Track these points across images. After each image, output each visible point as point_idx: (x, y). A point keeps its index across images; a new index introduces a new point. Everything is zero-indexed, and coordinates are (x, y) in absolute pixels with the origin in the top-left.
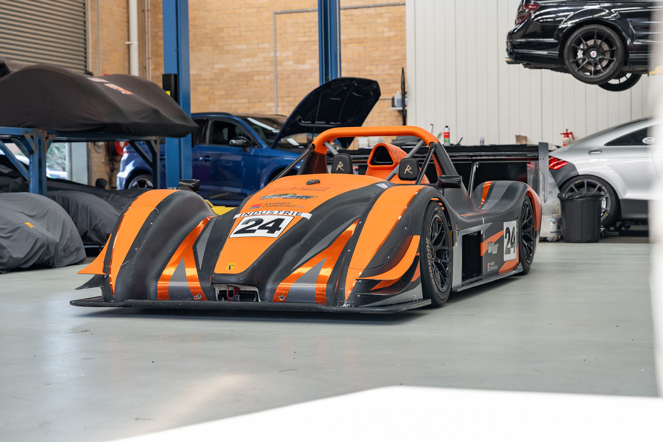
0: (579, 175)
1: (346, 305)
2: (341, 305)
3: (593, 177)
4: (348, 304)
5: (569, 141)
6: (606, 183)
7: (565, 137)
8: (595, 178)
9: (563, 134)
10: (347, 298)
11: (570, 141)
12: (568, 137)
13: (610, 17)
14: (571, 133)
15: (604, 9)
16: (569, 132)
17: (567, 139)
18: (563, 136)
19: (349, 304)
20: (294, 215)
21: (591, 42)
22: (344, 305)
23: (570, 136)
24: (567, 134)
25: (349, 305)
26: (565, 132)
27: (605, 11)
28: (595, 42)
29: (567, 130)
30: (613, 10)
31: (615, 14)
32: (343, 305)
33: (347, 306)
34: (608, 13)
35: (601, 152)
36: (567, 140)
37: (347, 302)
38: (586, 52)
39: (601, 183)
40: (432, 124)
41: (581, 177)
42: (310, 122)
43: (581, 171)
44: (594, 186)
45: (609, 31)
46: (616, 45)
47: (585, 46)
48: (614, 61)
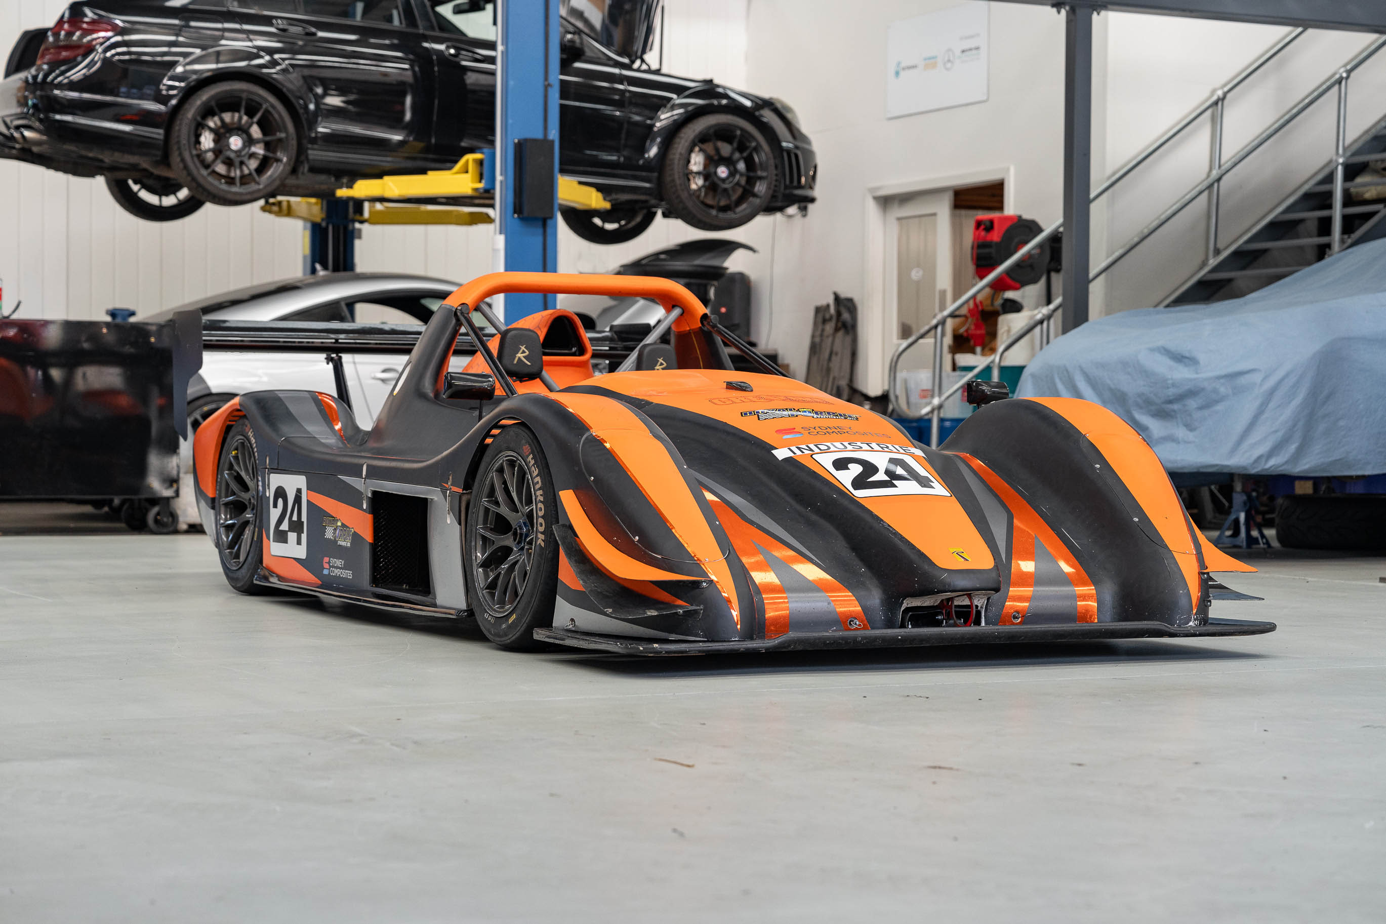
0: (209, 394)
13: (273, 71)
15: (262, 53)
21: (231, 118)
27: (262, 57)
28: (240, 117)
30: (276, 56)
31: (283, 66)
34: (269, 62)
38: (221, 136)
41: (213, 399)
43: (216, 384)
45: (272, 99)
46: (285, 129)
47: (219, 123)
48: (278, 160)
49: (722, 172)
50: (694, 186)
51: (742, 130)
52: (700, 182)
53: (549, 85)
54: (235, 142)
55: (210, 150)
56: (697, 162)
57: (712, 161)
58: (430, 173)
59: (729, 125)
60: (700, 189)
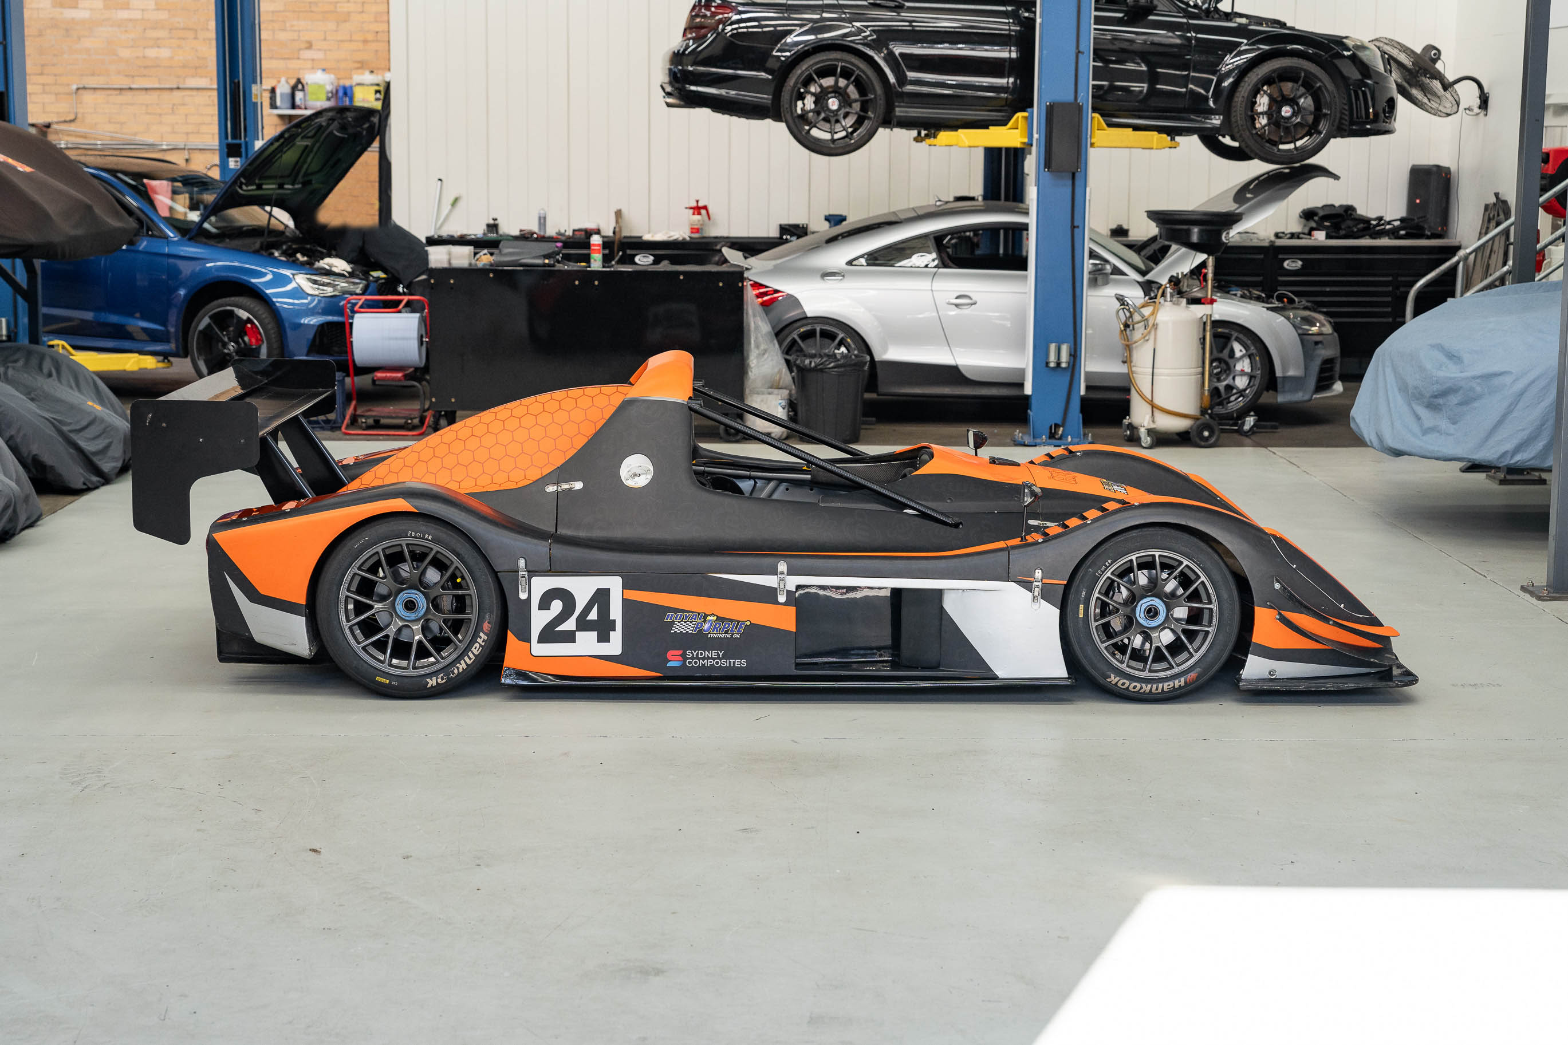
0: (806, 318)
3: (831, 322)
5: (701, 222)
6: (854, 333)
7: (694, 214)
8: (835, 323)
9: (691, 208)
11: (703, 221)
12: (699, 214)
14: (705, 208)
16: (701, 204)
17: (697, 217)
18: (691, 211)
21: (828, 82)
23: (703, 212)
24: (697, 209)
26: (694, 204)
28: (837, 82)
29: (697, 201)
35: (843, 276)
36: (699, 221)
38: (820, 100)
39: (843, 331)
40: (440, 180)
41: (810, 321)
42: (254, 187)
43: (812, 309)
44: (832, 336)
45: (863, 65)
46: (874, 92)
47: (819, 90)
48: (869, 118)
49: (1286, 111)
50: (1258, 125)
51: (1305, 71)
52: (1263, 121)
53: (1079, 52)
54: (833, 104)
55: (811, 111)
56: (1263, 103)
57: (1276, 103)
58: (991, 127)
59: (1291, 67)
60: (1264, 127)
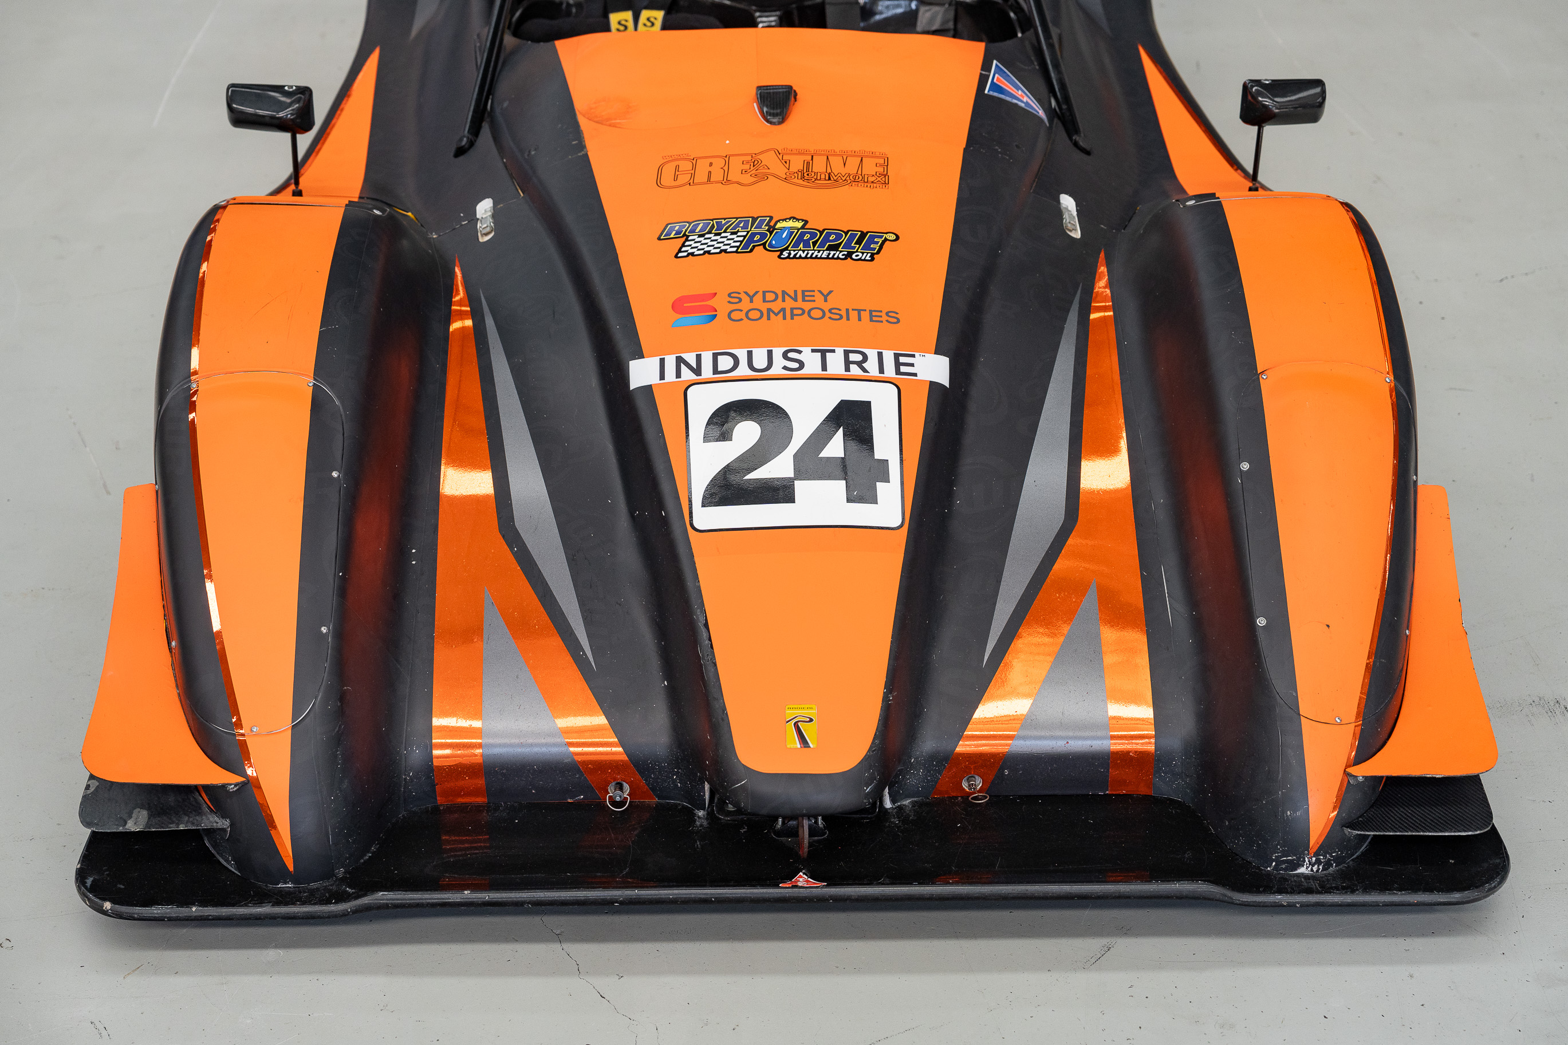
1: (1309, 869)
2: (1285, 869)
4: (1316, 866)
10: (1313, 851)
19: (1318, 866)
20: (890, 371)
22: (1303, 870)
25: (1317, 871)
32: (1296, 870)
33: (1312, 870)
37: (1314, 859)
